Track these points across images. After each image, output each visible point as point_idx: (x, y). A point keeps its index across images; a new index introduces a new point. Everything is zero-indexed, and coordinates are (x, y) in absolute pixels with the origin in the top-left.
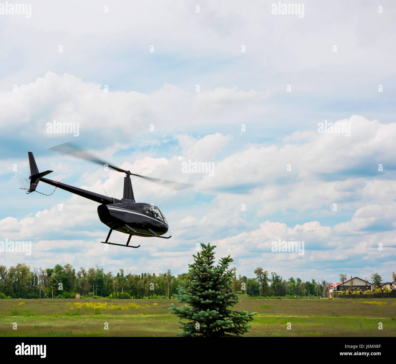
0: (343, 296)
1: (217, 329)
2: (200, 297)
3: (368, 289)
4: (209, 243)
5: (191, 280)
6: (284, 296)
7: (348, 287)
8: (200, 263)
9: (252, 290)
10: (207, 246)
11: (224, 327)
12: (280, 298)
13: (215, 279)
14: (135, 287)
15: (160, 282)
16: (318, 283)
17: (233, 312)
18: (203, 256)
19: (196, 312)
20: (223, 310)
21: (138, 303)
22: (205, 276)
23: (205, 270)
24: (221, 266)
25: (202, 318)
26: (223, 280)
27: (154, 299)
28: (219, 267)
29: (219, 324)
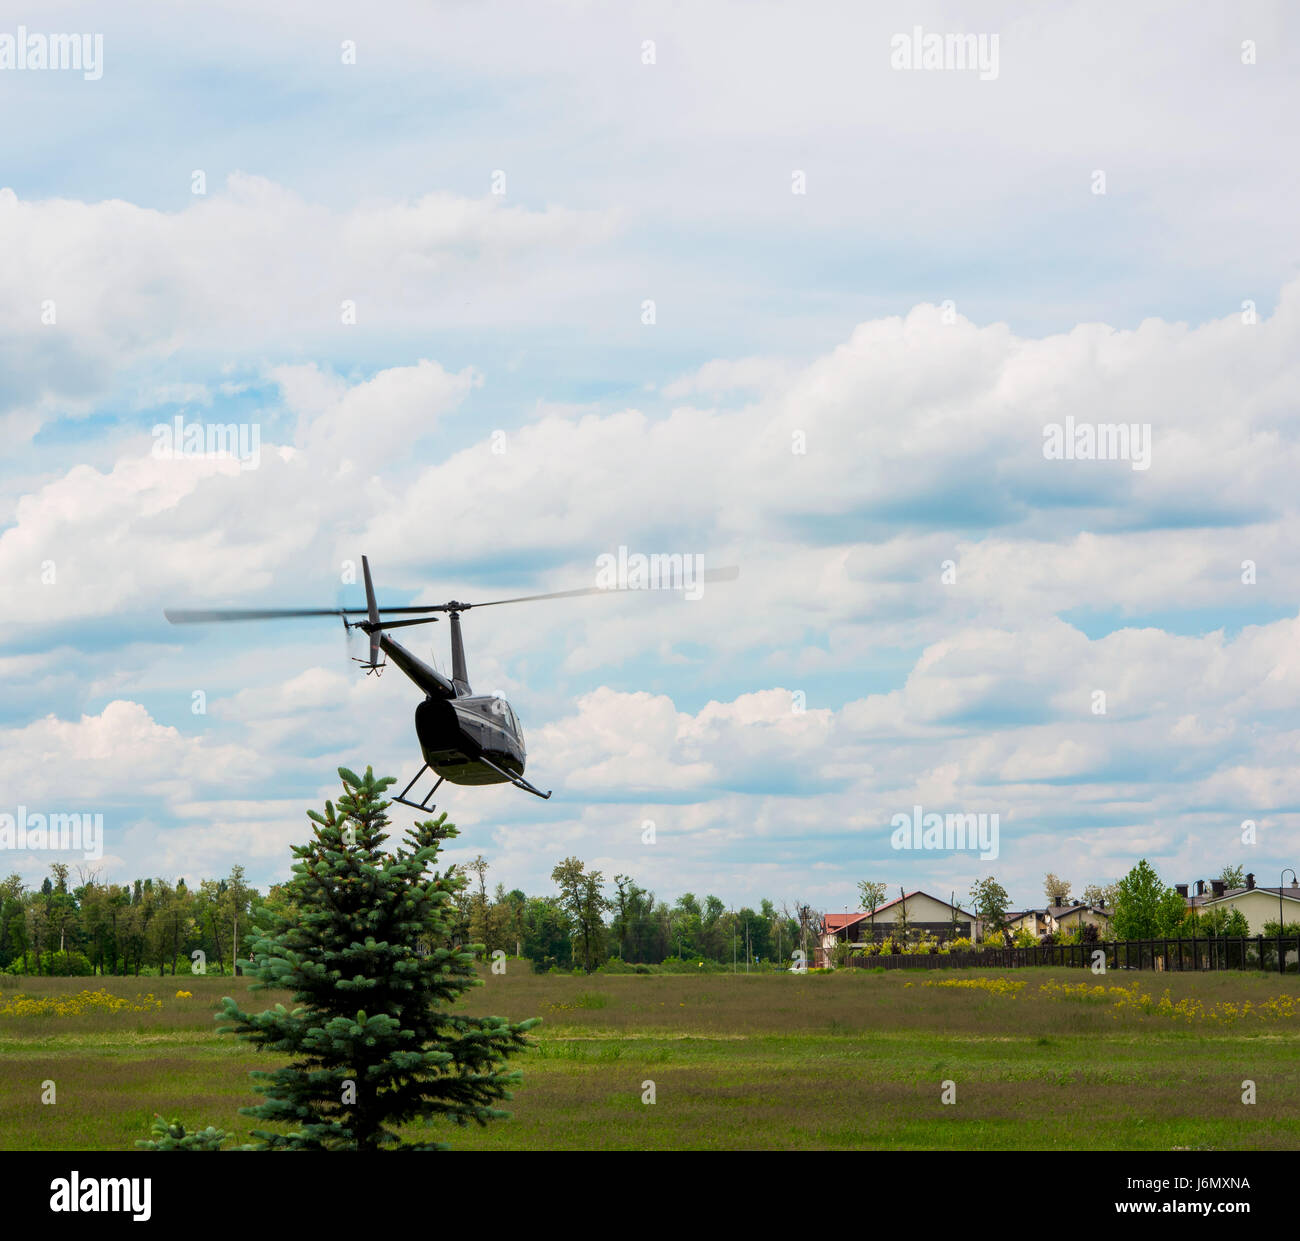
0: (873, 961)
1: (393, 1082)
2: (331, 965)
3: (961, 935)
4: (370, 769)
5: (300, 906)
6: (659, 963)
7: (889, 926)
8: (332, 840)
9: (543, 941)
10: (362, 779)
11: (420, 1078)
12: (645, 971)
13: (390, 899)
14: (108, 932)
15: (206, 913)
16: (784, 915)
17: (453, 1021)
18: (346, 814)
19: (316, 1021)
20: (416, 1013)
21: (118, 991)
22: (353, 890)
23: (351, 868)
24: (411, 850)
25: (337, 1044)
26: (418, 904)
27: (181, 976)
28: (406, 858)
29: (400, 1063)
